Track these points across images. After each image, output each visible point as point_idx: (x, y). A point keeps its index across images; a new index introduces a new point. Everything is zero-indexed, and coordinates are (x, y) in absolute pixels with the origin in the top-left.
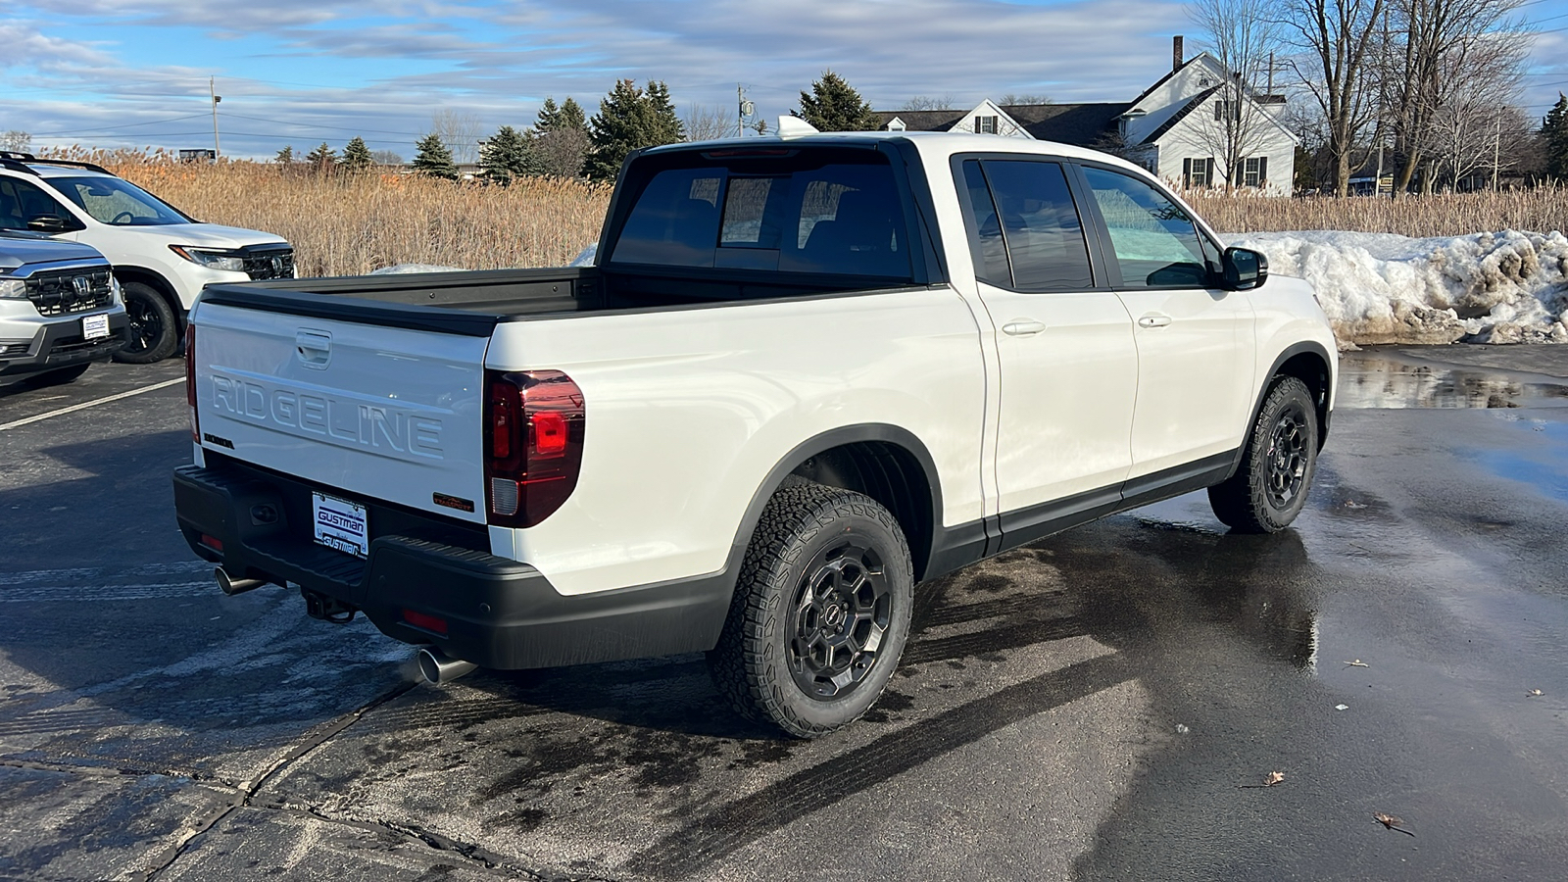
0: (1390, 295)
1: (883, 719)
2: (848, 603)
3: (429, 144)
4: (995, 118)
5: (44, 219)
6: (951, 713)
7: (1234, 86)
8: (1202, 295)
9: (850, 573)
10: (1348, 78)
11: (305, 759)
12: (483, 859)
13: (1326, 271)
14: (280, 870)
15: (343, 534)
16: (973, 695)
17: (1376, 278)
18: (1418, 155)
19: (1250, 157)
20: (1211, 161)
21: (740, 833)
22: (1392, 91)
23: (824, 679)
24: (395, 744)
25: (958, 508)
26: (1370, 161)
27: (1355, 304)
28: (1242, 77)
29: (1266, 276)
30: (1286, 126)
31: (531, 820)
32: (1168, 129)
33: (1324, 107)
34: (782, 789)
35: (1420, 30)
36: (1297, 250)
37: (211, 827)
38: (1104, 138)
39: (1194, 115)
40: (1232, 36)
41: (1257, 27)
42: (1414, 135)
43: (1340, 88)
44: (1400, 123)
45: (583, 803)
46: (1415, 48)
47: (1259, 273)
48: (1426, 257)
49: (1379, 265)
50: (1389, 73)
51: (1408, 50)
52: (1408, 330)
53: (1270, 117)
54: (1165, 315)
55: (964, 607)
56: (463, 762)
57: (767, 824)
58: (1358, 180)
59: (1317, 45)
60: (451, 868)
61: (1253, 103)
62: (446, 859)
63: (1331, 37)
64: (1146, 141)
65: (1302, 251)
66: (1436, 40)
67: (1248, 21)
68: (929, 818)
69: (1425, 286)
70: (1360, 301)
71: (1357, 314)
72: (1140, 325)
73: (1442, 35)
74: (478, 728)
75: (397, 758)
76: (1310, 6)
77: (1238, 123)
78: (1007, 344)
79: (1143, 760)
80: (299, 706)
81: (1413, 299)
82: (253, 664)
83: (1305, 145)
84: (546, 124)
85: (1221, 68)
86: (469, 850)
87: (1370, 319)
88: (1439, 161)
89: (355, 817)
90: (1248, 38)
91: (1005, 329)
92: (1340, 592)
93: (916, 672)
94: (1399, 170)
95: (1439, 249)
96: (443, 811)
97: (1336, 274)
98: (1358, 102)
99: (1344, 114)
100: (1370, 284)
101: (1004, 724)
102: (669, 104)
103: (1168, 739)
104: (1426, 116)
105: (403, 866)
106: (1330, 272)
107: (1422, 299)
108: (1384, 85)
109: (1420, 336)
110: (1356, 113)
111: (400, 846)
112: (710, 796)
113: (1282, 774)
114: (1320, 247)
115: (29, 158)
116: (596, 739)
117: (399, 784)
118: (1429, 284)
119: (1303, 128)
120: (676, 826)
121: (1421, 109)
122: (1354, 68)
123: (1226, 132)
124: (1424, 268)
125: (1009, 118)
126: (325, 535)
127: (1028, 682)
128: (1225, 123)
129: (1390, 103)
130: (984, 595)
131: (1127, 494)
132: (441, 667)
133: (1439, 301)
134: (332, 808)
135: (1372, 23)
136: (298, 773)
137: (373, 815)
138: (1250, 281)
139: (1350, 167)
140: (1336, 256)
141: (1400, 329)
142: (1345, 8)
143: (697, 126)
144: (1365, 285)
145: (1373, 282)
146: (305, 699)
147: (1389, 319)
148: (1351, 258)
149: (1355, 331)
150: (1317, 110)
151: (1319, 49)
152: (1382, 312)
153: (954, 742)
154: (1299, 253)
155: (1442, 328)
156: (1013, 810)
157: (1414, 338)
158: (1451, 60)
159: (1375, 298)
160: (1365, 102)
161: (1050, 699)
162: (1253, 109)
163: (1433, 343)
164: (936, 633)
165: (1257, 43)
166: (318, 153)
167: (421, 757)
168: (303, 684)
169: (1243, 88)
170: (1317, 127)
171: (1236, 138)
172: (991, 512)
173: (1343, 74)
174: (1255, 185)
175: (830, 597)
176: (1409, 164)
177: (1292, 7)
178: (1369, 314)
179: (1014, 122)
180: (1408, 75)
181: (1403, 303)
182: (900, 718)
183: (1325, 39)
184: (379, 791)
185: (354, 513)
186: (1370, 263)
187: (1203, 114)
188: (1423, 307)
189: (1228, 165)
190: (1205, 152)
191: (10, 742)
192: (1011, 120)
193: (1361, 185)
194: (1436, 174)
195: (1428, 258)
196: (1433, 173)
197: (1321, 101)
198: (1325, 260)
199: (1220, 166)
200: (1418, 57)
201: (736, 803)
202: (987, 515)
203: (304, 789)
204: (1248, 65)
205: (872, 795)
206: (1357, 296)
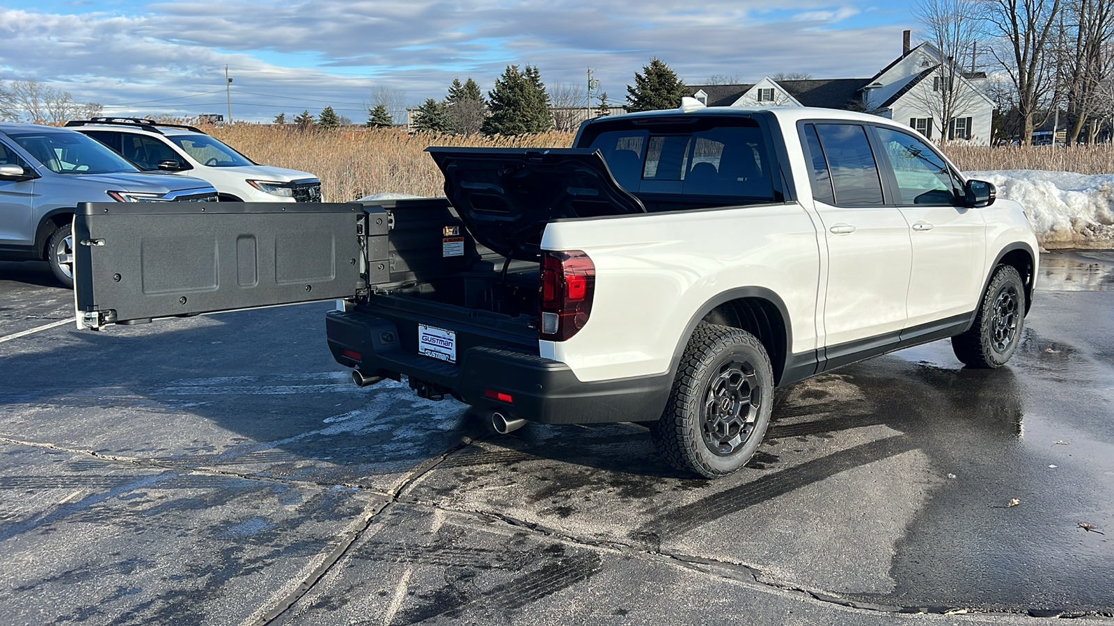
0: (1070, 214)
1: (762, 467)
2: (735, 396)
3: (378, 111)
4: (773, 90)
5: (168, 162)
6: (805, 465)
7: (948, 66)
8: (952, 210)
9: (735, 378)
10: (1033, 59)
11: (421, 479)
12: (542, 531)
13: (1024, 198)
14: (428, 533)
15: (438, 348)
16: (815, 456)
17: (1060, 203)
18: (1085, 115)
19: (960, 117)
20: (930, 120)
21: (689, 523)
22: (1066, 69)
23: (724, 443)
24: (471, 472)
25: (801, 342)
26: (1048, 119)
27: (1044, 221)
28: (954, 59)
29: (994, 199)
30: (987, 95)
31: (565, 512)
32: (899, 97)
33: (1015, 81)
34: (707, 502)
35: (1087, 24)
36: (1003, 183)
37: (381, 512)
38: (852, 104)
39: (919, 88)
40: (947, 30)
41: (965, 24)
42: (1082, 101)
43: (1027, 67)
44: (1072, 92)
45: (591, 504)
46: (1083, 38)
47: (990, 197)
48: (1096, 188)
49: (1062, 193)
50: (1064, 56)
51: (1079, 39)
52: (1083, 239)
53: (974, 88)
54: (928, 222)
55: (800, 408)
56: (515, 482)
57: (705, 518)
58: (1039, 133)
59: (1010, 35)
60: (526, 534)
61: (962, 78)
62: (521, 530)
63: (1021, 29)
64: (883, 106)
65: (1007, 184)
66: (1099, 32)
67: (959, 19)
68: (802, 518)
69: (1095, 209)
70: (1048, 218)
71: (1046, 227)
72: (914, 229)
73: (1105, 27)
74: (516, 465)
75: (475, 479)
76: (1005, 7)
77: (951, 93)
78: (833, 239)
79: (929, 492)
80: (407, 452)
81: (1087, 217)
82: (371, 429)
83: (1000, 108)
84: (454, 97)
85: (939, 53)
86: (533, 526)
87: (1056, 231)
88: (1101, 119)
89: (461, 509)
90: (958, 32)
91: (832, 230)
92: (1046, 402)
93: (777, 443)
94: (1071, 126)
95: (1106, 183)
96: (511, 506)
97: (1031, 199)
98: (1041, 77)
99: (1029, 85)
100: (1056, 206)
101: (838, 472)
102: (540, 82)
103: (944, 481)
104: (1092, 87)
105: (498, 533)
106: (1027, 198)
107: (1093, 217)
108: (1060, 64)
109: (1091, 243)
110: (1038, 85)
111: (493, 523)
112: (665, 504)
113: (1018, 500)
114: (1019, 181)
115: (153, 123)
116: (589, 472)
117: (482, 492)
118: (1098, 207)
119: (998, 96)
120: (650, 517)
121: (1088, 82)
122: (1038, 52)
123: (942, 100)
124: (1095, 196)
125: (783, 90)
126: (426, 349)
127: (849, 450)
128: (941, 93)
129: (1065, 78)
130: (811, 401)
131: (903, 337)
132: (507, 423)
133: (1105, 219)
134: (447, 504)
135: (1051, 20)
136: (420, 486)
137: (472, 508)
138: (984, 201)
139: (1033, 124)
140: (1031, 187)
141: (1077, 238)
142: (1031, 9)
143: (559, 97)
144: (1052, 207)
145: (1058, 206)
146: (409, 448)
147: (1070, 231)
148: (1042, 189)
149: (1045, 240)
150: (1009, 84)
151: (1012, 38)
152: (1064, 226)
153: (809, 481)
154: (1005, 185)
155: (1108, 238)
156: (852, 516)
157: (1087, 245)
158: (1110, 46)
159: (1059, 217)
160: (1045, 76)
161: (866, 459)
162: (962, 83)
163: (1101, 248)
164: (785, 421)
165: (965, 35)
166: (301, 118)
167: (489, 479)
168: (405, 440)
169: (955, 67)
170: (1009, 95)
171: (949, 103)
172: (820, 345)
173: (1029, 56)
174: (963, 137)
175: (724, 394)
176: (1078, 122)
177: (991, 8)
178: (1055, 227)
179: (787, 93)
180: (1079, 57)
181: (1080, 220)
182: (773, 467)
183: (1016, 31)
184: (470, 496)
185: (447, 336)
186: (1056, 192)
187: (925, 86)
188: (1093, 223)
189: (943, 124)
190: (925, 114)
191: (248, 467)
192: (785, 92)
193: (1041, 137)
194: (1099, 129)
195: (1097, 189)
196: (1096, 128)
197: (1012, 76)
198: (1023, 190)
199: (937, 124)
200: (1086, 43)
201: (683, 507)
202: (818, 347)
203: (426, 494)
204: (958, 51)
205: (764, 506)
206: (1047, 215)
